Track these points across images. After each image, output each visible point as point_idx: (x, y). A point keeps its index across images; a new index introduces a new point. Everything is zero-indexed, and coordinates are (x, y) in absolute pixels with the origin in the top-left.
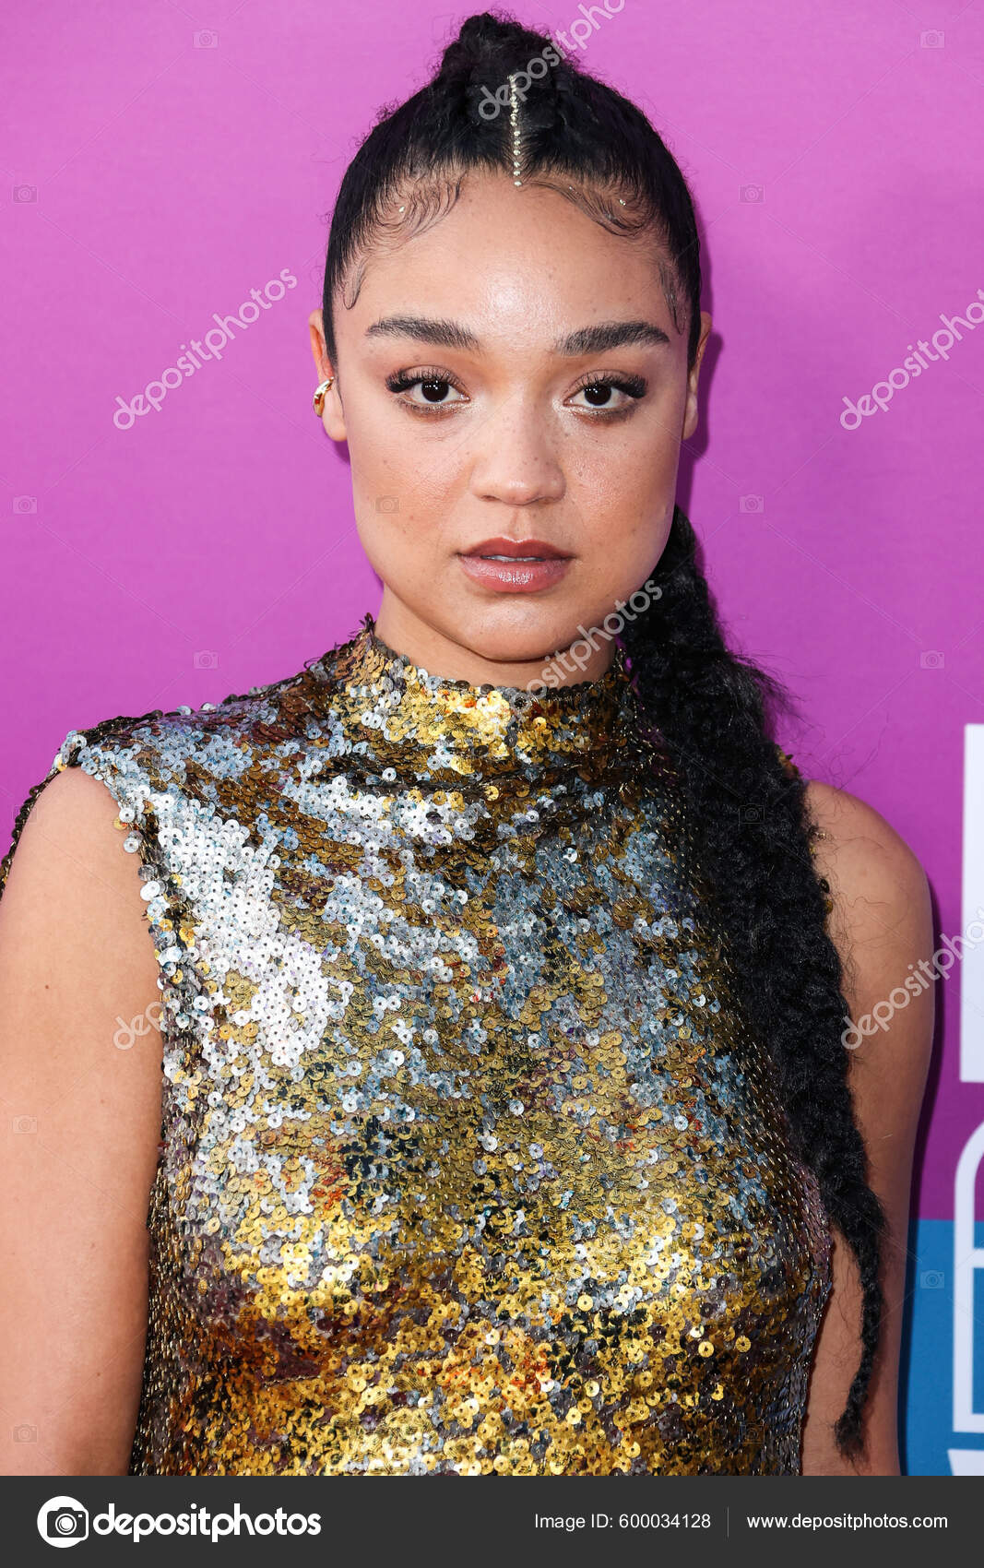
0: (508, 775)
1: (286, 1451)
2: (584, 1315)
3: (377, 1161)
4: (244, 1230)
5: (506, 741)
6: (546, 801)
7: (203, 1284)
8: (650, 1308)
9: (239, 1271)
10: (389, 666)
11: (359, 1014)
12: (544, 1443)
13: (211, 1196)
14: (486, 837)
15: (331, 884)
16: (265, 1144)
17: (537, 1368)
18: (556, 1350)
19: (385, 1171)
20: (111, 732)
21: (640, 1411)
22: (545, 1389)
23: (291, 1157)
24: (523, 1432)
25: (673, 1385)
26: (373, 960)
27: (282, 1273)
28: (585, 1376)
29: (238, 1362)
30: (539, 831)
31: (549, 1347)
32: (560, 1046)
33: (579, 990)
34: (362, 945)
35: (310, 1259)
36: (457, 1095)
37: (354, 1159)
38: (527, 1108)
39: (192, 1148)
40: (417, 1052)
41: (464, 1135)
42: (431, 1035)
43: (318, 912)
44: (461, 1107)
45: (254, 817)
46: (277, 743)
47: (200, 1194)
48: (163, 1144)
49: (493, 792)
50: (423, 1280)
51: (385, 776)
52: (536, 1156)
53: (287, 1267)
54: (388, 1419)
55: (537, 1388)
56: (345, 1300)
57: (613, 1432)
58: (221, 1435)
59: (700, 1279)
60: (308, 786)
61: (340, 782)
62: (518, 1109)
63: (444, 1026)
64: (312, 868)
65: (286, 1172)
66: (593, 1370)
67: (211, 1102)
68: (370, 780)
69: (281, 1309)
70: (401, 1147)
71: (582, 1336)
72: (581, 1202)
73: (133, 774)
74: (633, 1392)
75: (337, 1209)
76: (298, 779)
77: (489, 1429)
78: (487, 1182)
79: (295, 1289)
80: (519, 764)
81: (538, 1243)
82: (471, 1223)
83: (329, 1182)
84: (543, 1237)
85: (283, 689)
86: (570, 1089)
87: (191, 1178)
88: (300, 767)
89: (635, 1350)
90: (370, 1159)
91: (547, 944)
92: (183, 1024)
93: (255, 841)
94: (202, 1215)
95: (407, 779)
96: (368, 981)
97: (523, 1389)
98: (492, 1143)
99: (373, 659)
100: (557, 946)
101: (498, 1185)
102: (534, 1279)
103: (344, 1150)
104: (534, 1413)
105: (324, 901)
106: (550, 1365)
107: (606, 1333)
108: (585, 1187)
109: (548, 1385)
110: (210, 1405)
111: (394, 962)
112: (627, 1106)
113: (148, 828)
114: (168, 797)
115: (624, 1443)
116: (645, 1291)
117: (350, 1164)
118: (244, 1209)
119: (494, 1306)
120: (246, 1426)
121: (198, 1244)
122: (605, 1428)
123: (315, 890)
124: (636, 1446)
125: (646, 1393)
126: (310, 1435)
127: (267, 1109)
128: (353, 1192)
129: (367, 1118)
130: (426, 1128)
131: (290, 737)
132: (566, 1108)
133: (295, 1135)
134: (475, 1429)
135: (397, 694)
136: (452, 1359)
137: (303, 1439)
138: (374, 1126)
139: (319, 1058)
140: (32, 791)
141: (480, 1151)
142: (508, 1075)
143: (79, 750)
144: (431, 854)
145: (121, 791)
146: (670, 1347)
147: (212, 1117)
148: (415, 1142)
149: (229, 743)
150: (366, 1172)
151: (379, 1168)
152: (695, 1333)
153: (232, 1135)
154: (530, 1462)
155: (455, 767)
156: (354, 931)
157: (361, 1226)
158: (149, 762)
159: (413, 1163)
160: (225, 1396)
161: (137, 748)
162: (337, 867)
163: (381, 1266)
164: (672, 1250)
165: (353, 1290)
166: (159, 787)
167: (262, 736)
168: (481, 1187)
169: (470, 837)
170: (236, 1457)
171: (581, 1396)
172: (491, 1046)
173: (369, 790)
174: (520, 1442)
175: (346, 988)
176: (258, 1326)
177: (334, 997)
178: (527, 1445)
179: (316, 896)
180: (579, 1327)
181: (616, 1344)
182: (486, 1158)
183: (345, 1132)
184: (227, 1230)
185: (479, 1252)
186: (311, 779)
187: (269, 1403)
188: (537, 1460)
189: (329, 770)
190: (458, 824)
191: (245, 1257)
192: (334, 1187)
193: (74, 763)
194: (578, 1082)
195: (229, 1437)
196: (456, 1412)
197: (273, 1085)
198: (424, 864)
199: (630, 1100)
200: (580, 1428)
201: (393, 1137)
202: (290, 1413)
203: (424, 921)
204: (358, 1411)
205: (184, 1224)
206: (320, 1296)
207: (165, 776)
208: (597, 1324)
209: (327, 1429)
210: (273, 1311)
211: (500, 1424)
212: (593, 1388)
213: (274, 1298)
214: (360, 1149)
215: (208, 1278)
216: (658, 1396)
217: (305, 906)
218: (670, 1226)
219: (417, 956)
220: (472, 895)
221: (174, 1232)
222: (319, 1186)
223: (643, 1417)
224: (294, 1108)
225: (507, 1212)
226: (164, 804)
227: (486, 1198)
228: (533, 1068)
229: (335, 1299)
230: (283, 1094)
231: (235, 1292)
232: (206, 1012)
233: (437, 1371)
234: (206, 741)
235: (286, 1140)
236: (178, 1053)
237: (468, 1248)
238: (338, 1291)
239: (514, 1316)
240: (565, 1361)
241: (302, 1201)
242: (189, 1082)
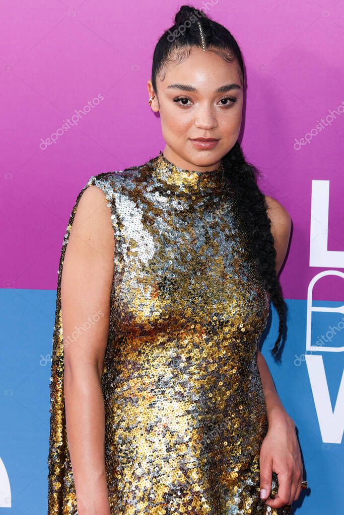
0: (197, 193)
1: (140, 353)
2: (214, 321)
3: (166, 287)
4: (134, 302)
5: (197, 185)
6: (205, 200)
7: (123, 314)
8: (230, 320)
9: (132, 312)
10: (168, 166)
11: (162, 251)
12: (203, 350)
13: (126, 293)
14: (192, 209)
15: (155, 219)
16: (139, 282)
17: (203, 333)
18: (207, 328)
19: (168, 289)
20: (102, 177)
21: (226, 343)
22: (204, 338)
23: (146, 285)
24: (198, 347)
25: (234, 338)
26: (165, 239)
27: (143, 313)
28: (214, 335)
29: (130, 333)
30: (204, 207)
31: (206, 328)
32: (209, 259)
33: (213, 246)
34: (163, 235)
35: (150, 310)
36: (184, 271)
37: (161, 286)
38: (201, 274)
39: (121, 281)
40: (175, 261)
41: (186, 280)
42: (179, 257)
43: (152, 226)
44: (186, 273)
45: (137, 200)
46: (141, 182)
47: (123, 292)
48: (114, 279)
49: (194, 198)
50: (176, 315)
51: (168, 193)
52: (203, 285)
53: (144, 311)
54: (165, 345)
55: (202, 338)
56: (158, 320)
57: (219, 348)
58: (124, 349)
59: (242, 314)
60: (149, 194)
61: (157, 193)
62: (199, 274)
63: (181, 254)
64: (150, 214)
65: (145, 289)
66: (216, 334)
67: (125, 270)
68: (164, 193)
69: (142, 321)
70: (172, 283)
71: (214, 326)
72: (214, 295)
73: (109, 188)
74: (225, 339)
75: (157, 298)
76: (147, 192)
77: (190, 347)
78: (192, 291)
79: (146, 317)
80: (200, 190)
81: (204, 305)
82: (188, 301)
83: (155, 291)
84: (205, 303)
85: (141, 168)
86: (211, 269)
87: (120, 288)
88: (147, 189)
89: (226, 330)
90: (165, 286)
91: (206, 235)
92: (119, 250)
93: (137, 206)
94: (123, 298)
95: (173, 194)
96: (164, 244)
97: (199, 338)
98: (193, 282)
99: (164, 163)
100: (208, 235)
101: (194, 292)
102: (203, 313)
103: (158, 284)
104: (201, 343)
105: (154, 223)
106: (206, 332)
107: (220, 325)
108: (215, 292)
109: (204, 337)
110: (122, 342)
111: (170, 239)
112: (224, 274)
113: (113, 202)
114: (117, 194)
115: (222, 350)
116: (229, 316)
117: (160, 287)
118: (134, 296)
119: (193, 319)
120: (130, 347)
121: (122, 304)
122: (218, 347)
123: (151, 220)
124: (225, 351)
125: (229, 339)
126: (146, 348)
127: (139, 273)
128: (161, 294)
129: (164, 276)
130: (178, 279)
131: (144, 181)
132: (210, 274)
133: (147, 280)
134: (186, 347)
135: (170, 172)
136: (182, 331)
137: (144, 349)
138: (166, 278)
139: (152, 261)
140: (82, 191)
141: (190, 284)
142: (196, 266)
143: (94, 181)
144: (178, 213)
145: (107, 192)
146: (234, 329)
147: (126, 274)
148: (175, 282)
149: (130, 181)
150: (164, 289)
151: (167, 288)
152: (241, 326)
153: (131, 279)
154: (199, 354)
155: (184, 191)
156: (161, 232)
157: (162, 302)
158: (113, 185)
159: (175, 287)
160: (126, 340)
161: (110, 181)
162: (157, 215)
163: (167, 312)
164: (236, 307)
165: (160, 318)
166: (115, 191)
167: (138, 180)
168: (190, 292)
169: (188, 208)
170: (127, 354)
171: (212, 339)
172: (193, 259)
173: (164, 196)
174: (197, 349)
175: (159, 245)
176: (137, 325)
177: (156, 247)
178: (198, 350)
179: (152, 221)
180: (213, 323)
181: (222, 328)
182: (191, 285)
183: (159, 280)
184: (130, 302)
185: (190, 307)
186: (150, 192)
187: (137, 342)
188: (200, 354)
189: (154, 190)
190: (185, 205)
191: (134, 308)
192: (156, 293)
193: (94, 184)
194: (213, 268)
195: (126, 349)
196: (182, 343)
197: (141, 267)
198: (177, 215)
199: (225, 272)
200: (211, 347)
201: (170, 281)
202: (141, 344)
203: (177, 229)
204: (158, 343)
205: (118, 299)
206: (152, 319)
207: (117, 189)
208: (218, 323)
209: (150, 347)
210: (140, 322)
211: (192, 346)
212: (215, 338)
213: (140, 319)
214: (162, 284)
215: (124, 313)
216: (230, 340)
217: (149, 224)
218: (235, 302)
219: (176, 238)
220: (188, 223)
221: (116, 301)
222: (152, 292)
223: (227, 345)
224: (146, 273)
225: (196, 298)
226: (117, 195)
227: (191, 295)
228: (202, 265)
229: (156, 319)
230: (143, 270)
231: (131, 316)
232: (125, 248)
233: (179, 334)
234: (125, 180)
235: (144, 281)
236: (118, 257)
237: (188, 307)
238: (156, 318)
239: (198, 322)
240: (209, 332)
241: (148, 295)
242: (120, 265)
